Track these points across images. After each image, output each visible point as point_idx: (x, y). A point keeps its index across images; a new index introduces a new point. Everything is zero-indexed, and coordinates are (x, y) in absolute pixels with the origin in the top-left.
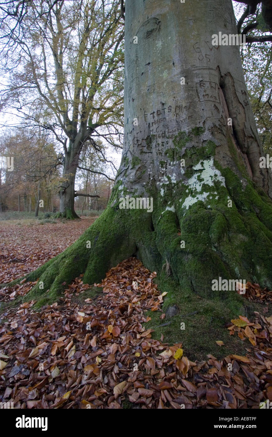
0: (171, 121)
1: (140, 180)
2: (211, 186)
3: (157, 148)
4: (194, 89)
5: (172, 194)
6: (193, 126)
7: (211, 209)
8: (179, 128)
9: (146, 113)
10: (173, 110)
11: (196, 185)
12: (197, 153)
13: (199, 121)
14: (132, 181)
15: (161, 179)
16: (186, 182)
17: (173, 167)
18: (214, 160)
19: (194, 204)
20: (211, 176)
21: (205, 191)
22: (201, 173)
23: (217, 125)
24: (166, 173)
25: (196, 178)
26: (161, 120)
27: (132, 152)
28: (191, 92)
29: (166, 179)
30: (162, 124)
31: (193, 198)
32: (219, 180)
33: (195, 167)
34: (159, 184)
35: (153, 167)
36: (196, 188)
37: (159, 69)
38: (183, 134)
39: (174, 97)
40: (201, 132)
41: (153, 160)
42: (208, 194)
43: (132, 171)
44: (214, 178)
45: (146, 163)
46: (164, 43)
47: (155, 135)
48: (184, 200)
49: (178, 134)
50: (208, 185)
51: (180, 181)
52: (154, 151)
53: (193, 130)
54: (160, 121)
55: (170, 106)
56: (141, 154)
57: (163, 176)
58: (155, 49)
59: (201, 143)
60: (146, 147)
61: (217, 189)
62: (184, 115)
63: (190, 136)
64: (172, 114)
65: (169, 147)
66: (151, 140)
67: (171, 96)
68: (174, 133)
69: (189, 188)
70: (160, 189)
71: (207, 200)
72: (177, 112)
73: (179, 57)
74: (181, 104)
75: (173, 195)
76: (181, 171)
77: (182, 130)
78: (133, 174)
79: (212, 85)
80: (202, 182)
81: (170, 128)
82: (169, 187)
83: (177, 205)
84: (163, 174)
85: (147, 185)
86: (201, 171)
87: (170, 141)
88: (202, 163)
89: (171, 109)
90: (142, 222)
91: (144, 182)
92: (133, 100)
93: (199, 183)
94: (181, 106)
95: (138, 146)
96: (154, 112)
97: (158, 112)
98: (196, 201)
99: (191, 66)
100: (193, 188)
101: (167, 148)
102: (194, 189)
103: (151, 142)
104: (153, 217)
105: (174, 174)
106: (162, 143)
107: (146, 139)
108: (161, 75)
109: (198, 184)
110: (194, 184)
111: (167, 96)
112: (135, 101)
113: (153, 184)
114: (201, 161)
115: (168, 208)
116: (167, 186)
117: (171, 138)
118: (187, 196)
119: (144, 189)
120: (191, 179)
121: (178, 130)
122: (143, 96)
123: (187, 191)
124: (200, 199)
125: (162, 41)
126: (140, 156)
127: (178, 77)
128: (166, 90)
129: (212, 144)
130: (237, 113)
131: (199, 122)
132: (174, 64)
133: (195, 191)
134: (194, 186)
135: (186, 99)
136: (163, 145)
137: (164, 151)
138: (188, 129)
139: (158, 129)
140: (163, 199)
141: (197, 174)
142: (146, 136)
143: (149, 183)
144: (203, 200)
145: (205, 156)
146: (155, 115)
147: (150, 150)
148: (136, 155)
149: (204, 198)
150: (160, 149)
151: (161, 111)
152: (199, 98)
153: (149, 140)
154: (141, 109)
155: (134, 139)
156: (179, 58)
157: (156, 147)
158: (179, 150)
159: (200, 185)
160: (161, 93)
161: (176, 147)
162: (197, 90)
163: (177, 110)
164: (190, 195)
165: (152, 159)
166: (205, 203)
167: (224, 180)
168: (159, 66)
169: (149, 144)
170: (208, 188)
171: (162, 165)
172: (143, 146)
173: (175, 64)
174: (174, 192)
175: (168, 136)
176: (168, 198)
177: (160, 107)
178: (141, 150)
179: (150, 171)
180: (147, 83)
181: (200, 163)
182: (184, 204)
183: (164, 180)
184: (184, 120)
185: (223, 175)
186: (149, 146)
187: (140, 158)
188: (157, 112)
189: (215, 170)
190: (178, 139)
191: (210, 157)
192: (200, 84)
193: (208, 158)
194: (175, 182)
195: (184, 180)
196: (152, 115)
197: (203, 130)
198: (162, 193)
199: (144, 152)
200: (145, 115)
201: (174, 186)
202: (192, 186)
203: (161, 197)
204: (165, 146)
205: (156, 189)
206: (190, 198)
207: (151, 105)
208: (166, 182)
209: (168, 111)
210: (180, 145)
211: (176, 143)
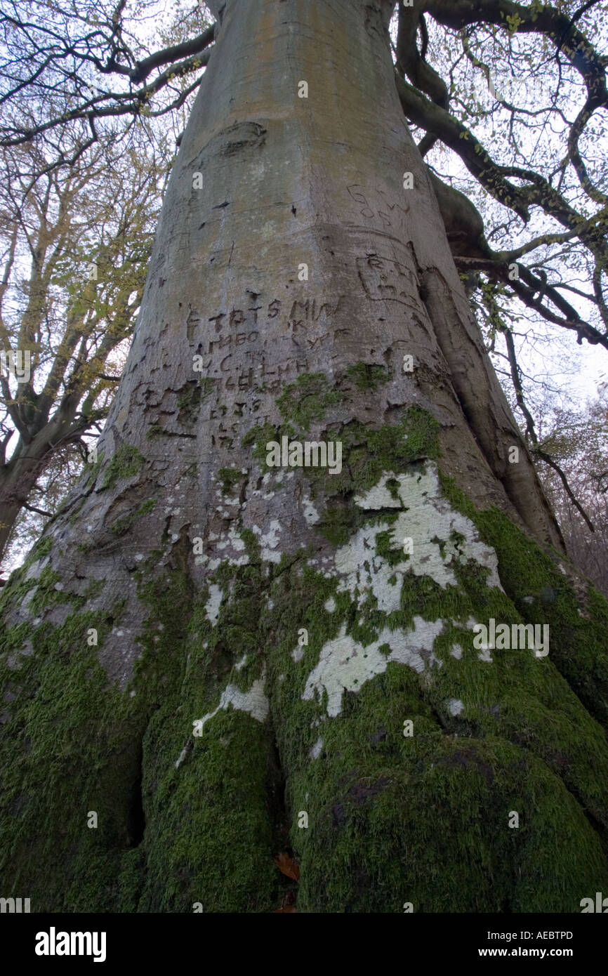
0: (275, 340)
1: (124, 539)
2: (443, 584)
3: (217, 422)
4: (350, 268)
5: (257, 613)
6: (352, 358)
7: (468, 725)
8: (303, 363)
9: (194, 318)
10: (285, 311)
11: (369, 579)
12: (370, 445)
13: (370, 347)
14: (91, 541)
15: (218, 540)
16: (325, 561)
17: (273, 494)
18: (439, 473)
19: (367, 683)
20: (435, 540)
21: (421, 613)
22: (391, 523)
23: (431, 366)
24: (239, 516)
25: (372, 543)
26: (241, 337)
27: (120, 430)
28: (343, 274)
29: (239, 545)
30: (246, 346)
31: (359, 647)
32: (472, 560)
33: (364, 496)
34: (206, 564)
35: (191, 491)
36: (375, 593)
37: (253, 217)
38: (315, 381)
39: (291, 281)
40: (379, 378)
41: (194, 465)
42: (437, 627)
43: (101, 499)
44: (449, 548)
45: (163, 470)
46: (271, 169)
47: (214, 380)
48: (319, 651)
49: (299, 379)
50: (429, 580)
51: (301, 557)
52: (203, 431)
53: (353, 370)
54: (237, 340)
55: (276, 301)
56: (151, 437)
57: (227, 530)
58: (245, 178)
59: (382, 413)
60: (175, 416)
61: (475, 604)
62: (319, 328)
63: (342, 387)
64: (280, 322)
65: (262, 422)
66: (199, 395)
67: (281, 278)
68: (284, 377)
69: (341, 588)
70: (206, 588)
71: (441, 663)
72: (298, 319)
73: (311, 198)
74: (311, 298)
75: (263, 622)
76: (306, 513)
77: (313, 370)
78: (99, 513)
79: (402, 271)
80: (403, 567)
81: (270, 361)
82: (246, 580)
83: (282, 677)
84: (228, 521)
85: (150, 565)
86: (390, 514)
87: (269, 401)
88: (393, 485)
89: (277, 310)
90: (78, 780)
91: (140, 550)
92: (162, 283)
93: (386, 567)
94: (311, 303)
95: (146, 411)
96: (221, 316)
97: (237, 318)
98: (382, 669)
99: (343, 222)
100: (357, 593)
101: (253, 422)
102: (362, 599)
103: (196, 402)
104: (146, 743)
105: (275, 525)
106: (237, 408)
107: (180, 392)
108: (255, 231)
109: (381, 574)
110: (364, 574)
111: (268, 277)
112: (165, 286)
113: (178, 561)
114: (387, 476)
115: (232, 698)
116: (239, 575)
117: (273, 390)
118: (331, 634)
119: (133, 585)
120: (345, 548)
121: (298, 366)
122: (193, 274)
123: (331, 606)
124: (399, 654)
125: (266, 165)
126: (146, 444)
127: (304, 236)
128: (266, 263)
129: (422, 416)
130: (467, 364)
131: (372, 351)
132: (294, 211)
133: (366, 605)
134: (364, 583)
135: (330, 287)
136: (239, 414)
137: (243, 432)
138: (334, 366)
139: (227, 361)
140: (215, 641)
141: (372, 525)
142: (184, 382)
143: (160, 554)
144: (418, 664)
145: (400, 458)
146: (225, 322)
147: (190, 427)
148: (133, 442)
149: (423, 653)
150: (228, 424)
151: (246, 313)
152: (367, 291)
153: (192, 392)
154: (180, 305)
155: (137, 388)
156: (309, 200)
157: (212, 418)
158: (299, 432)
159: (393, 581)
160: (249, 268)
161: (286, 420)
162: (360, 274)
163: (297, 312)
164: (344, 629)
165: (190, 460)
166: (428, 682)
167: (492, 562)
168: (251, 210)
169: (190, 407)
170: (433, 595)
171: (228, 483)
172: (164, 413)
173: (297, 212)
174: (271, 605)
175: (260, 385)
176: (235, 634)
177: (244, 302)
178: (157, 423)
179: (174, 506)
180: (210, 246)
181: (383, 481)
182: (313, 678)
183: (230, 547)
184: (321, 340)
185: (485, 536)
186: (187, 413)
187: (143, 453)
188: (233, 313)
189: (450, 515)
190: (296, 395)
191: (422, 461)
192: (369, 262)
193: (415, 464)
194: (276, 557)
195: (315, 550)
196: (214, 323)
197: (385, 373)
198: (213, 610)
199: (165, 432)
200: (192, 321)
201: (271, 578)
202: (352, 582)
203: (206, 628)
204: (246, 417)
205: (190, 584)
206: (342, 644)
207: (215, 295)
208: (237, 555)
209: (267, 313)
210: (304, 413)
211: (290, 410)
